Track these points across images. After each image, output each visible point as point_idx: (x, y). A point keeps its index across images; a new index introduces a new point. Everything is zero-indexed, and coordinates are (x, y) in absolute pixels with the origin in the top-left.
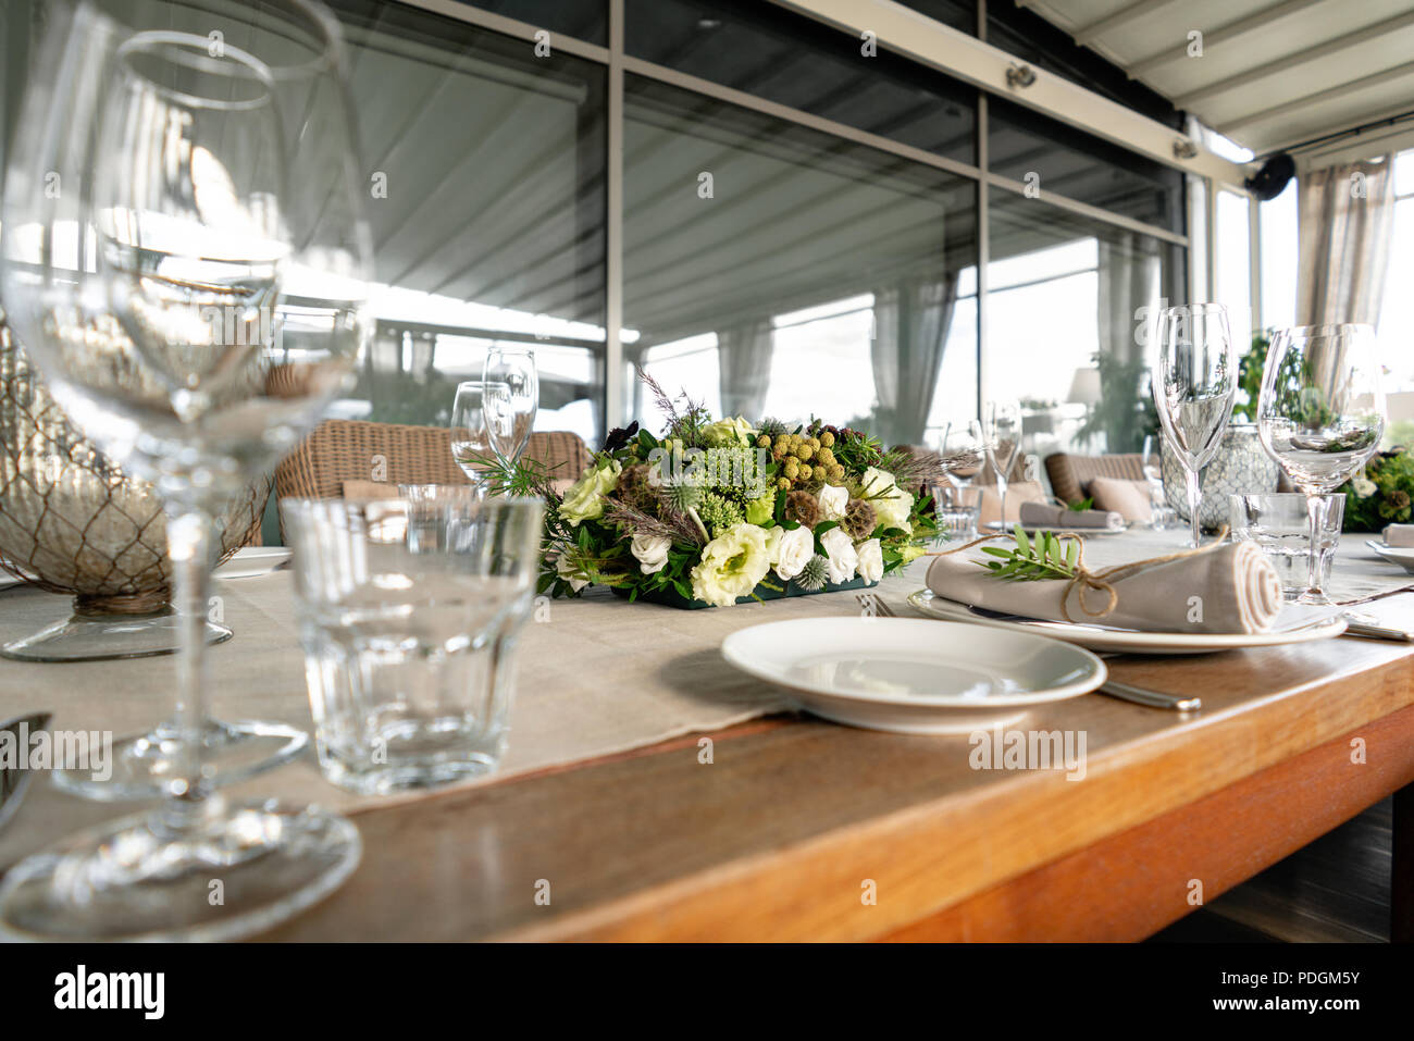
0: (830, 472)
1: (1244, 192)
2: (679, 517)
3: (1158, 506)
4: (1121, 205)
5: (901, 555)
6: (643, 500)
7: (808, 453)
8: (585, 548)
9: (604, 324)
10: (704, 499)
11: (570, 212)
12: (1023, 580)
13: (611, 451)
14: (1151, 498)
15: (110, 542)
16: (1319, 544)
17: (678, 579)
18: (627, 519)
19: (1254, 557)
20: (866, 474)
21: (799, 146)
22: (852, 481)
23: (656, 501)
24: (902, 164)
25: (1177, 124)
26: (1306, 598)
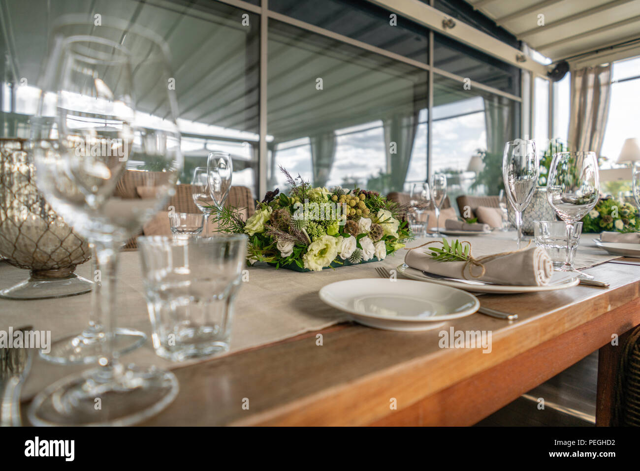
0: (363, 212)
1: (547, 78)
2: (298, 233)
3: (505, 221)
4: (493, 82)
5: (393, 247)
6: (282, 225)
7: (354, 203)
8: (256, 246)
9: (259, 133)
10: (309, 225)
11: (243, 80)
12: (446, 261)
13: (267, 201)
14: (502, 217)
15: (48, 247)
16: (570, 244)
17: (297, 259)
18: (275, 234)
19: (542, 254)
20: (379, 212)
21: (346, 53)
22: (373, 215)
23: (288, 226)
24: (393, 62)
25: (518, 46)
26: (564, 267)
